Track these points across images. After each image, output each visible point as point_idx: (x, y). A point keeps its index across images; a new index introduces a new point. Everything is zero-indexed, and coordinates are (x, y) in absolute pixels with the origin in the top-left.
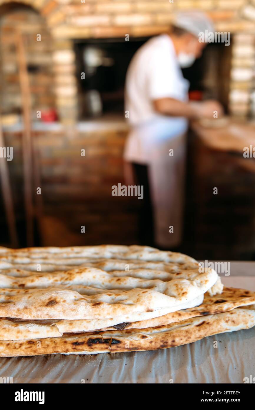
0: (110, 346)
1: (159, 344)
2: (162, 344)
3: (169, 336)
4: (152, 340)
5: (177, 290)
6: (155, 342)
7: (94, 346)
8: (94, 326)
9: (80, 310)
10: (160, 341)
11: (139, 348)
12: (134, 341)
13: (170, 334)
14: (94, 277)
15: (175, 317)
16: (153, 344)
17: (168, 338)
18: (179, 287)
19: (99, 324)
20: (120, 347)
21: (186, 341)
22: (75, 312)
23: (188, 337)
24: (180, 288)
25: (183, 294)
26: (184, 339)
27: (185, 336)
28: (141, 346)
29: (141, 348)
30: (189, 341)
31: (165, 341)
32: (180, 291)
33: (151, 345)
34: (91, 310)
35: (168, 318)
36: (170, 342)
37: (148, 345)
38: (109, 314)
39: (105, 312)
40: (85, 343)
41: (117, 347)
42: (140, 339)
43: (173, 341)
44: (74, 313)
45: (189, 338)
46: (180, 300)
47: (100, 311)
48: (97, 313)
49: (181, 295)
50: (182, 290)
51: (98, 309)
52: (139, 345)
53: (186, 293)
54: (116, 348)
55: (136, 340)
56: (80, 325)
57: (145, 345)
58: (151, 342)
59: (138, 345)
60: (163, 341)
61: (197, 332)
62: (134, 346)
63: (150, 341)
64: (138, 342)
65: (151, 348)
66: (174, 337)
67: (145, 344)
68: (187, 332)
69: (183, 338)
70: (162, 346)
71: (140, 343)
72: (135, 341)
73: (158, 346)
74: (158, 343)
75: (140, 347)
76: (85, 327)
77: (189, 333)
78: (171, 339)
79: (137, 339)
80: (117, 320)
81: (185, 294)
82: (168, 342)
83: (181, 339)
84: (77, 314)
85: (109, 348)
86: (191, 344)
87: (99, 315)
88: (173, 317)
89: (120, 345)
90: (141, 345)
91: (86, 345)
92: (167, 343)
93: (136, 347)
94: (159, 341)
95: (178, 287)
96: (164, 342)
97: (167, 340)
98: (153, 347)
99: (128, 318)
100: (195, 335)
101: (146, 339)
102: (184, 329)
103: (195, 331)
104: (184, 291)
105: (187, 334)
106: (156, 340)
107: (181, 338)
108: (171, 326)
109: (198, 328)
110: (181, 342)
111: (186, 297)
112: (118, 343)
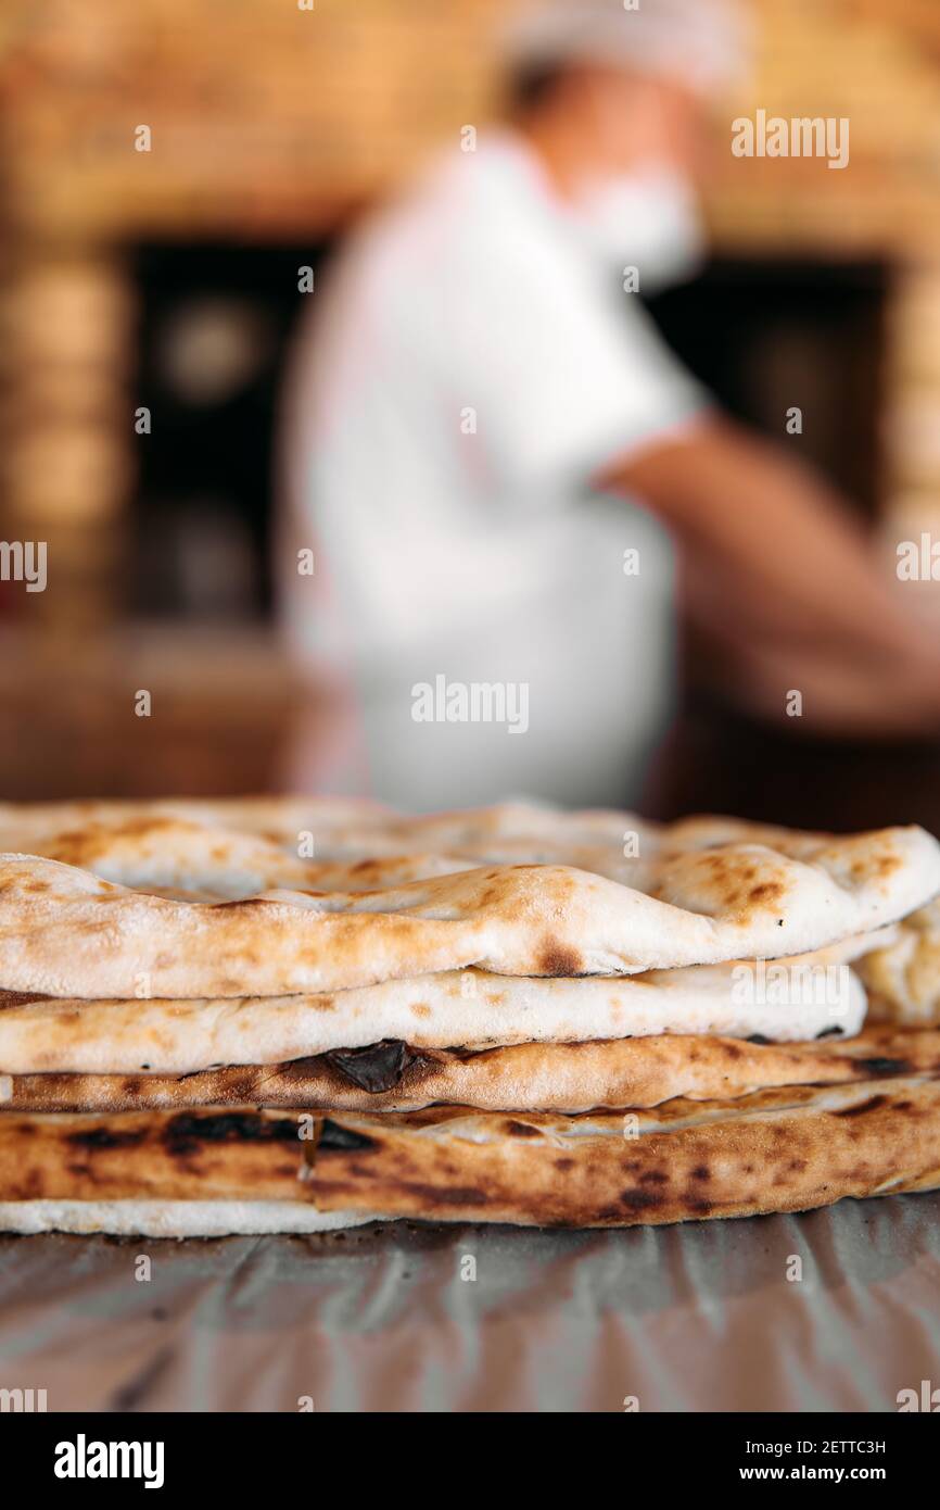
0: (311, 1163)
1: (616, 1182)
2: (629, 1183)
3: (674, 1147)
4: (571, 1156)
5: (720, 879)
6: (591, 1170)
7: (209, 1155)
8: (214, 1035)
9: (131, 925)
10: (616, 1164)
11: (491, 1193)
12: (457, 1145)
13: (681, 1138)
14: (219, 854)
15: (706, 1061)
16: (578, 1174)
17: (666, 1154)
18: (732, 864)
19: (244, 1026)
20: (370, 1174)
21: (779, 1182)
22: (100, 935)
23: (789, 1161)
24: (737, 871)
25: (758, 892)
26: (768, 1173)
27: (770, 1156)
28: (506, 1180)
29: (505, 1198)
30: (792, 1185)
31: (651, 1165)
32: (737, 883)
33: (562, 1179)
34: (202, 928)
35: (661, 1059)
36: (679, 1176)
37: (543, 1178)
38: (309, 955)
39: (290, 945)
40: (154, 1134)
41: (357, 1171)
42: (496, 1136)
43: (701, 1174)
44: (95, 941)
45: (797, 1166)
46: (742, 922)
47: (255, 934)
48: (235, 945)
49: (743, 900)
50: (749, 874)
51: (244, 926)
52: (492, 1172)
53: (775, 888)
54: (343, 1177)
55: (472, 1143)
56: (128, 1022)
57: (524, 1175)
58: (564, 1164)
59: (485, 1170)
60: (637, 1166)
61: (840, 1140)
62: (459, 1181)
63: (556, 1156)
64: (485, 1153)
65: (564, 1202)
66: (703, 1149)
67: (528, 1170)
68: (779, 1131)
69: (759, 1162)
70: (636, 1201)
71: (495, 1162)
72: (468, 1150)
73: (606, 1193)
74: (604, 1173)
75: (498, 1186)
76: (155, 1035)
77: (792, 1139)
78: (686, 1159)
79: (479, 1137)
80: (357, 1013)
81: (769, 893)
82: (667, 1172)
83: (749, 1169)
84: (112, 951)
85: (301, 1175)
86: (808, 1217)
87: (252, 958)
88: (693, 1057)
89: (373, 1162)
90: (499, 1175)
91: (156, 1147)
92: (660, 1178)
93: (473, 1182)
94: (613, 1168)
95: (723, 867)
96: (644, 1171)
97: (663, 1161)
98: (579, 1199)
99: (422, 1010)
100: (831, 1157)
101: (534, 1142)
102: (766, 1120)
103: (827, 1137)
104: (763, 877)
105: (783, 1143)
106: (593, 1155)
107: (746, 1162)
108: (684, 1115)
109: (845, 1124)
110: (750, 1184)
111: (774, 910)
112: (357, 1148)
